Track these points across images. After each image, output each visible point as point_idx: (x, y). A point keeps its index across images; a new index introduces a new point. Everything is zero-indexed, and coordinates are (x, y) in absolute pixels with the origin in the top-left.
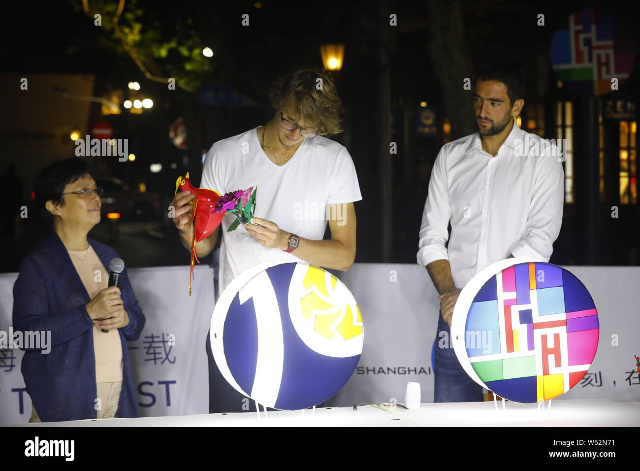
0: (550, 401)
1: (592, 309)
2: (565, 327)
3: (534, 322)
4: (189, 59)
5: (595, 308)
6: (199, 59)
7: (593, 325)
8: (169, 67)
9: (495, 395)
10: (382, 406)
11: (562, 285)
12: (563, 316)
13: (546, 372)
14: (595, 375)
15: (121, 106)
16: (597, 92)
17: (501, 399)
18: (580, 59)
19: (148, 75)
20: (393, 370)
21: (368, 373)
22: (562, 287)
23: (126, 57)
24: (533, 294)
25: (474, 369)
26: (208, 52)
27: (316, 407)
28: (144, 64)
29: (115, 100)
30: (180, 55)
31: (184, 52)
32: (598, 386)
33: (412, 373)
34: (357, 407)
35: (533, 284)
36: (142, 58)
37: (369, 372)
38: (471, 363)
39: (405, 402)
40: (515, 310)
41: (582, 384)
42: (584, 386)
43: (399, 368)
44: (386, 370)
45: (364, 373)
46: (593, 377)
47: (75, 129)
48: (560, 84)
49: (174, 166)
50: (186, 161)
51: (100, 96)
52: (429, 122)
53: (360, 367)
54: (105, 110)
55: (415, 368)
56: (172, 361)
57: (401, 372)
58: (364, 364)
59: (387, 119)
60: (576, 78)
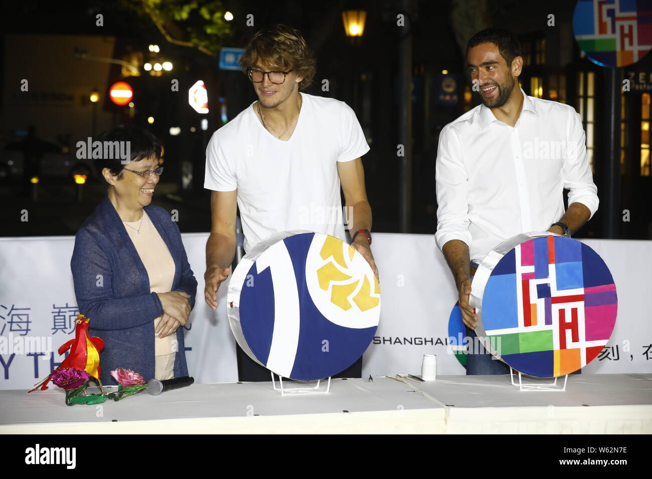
0: (567, 376)
1: (610, 284)
2: (583, 302)
3: (552, 296)
4: (210, 22)
5: (613, 283)
6: (219, 22)
8: (189, 29)
10: (398, 378)
11: (581, 259)
12: (581, 291)
13: (563, 346)
14: (613, 348)
15: (141, 68)
16: (619, 63)
17: (518, 374)
18: (603, 30)
19: (169, 39)
20: (410, 340)
21: (384, 343)
22: (581, 262)
24: (552, 268)
26: (229, 16)
28: (164, 27)
29: (135, 63)
30: (201, 17)
31: (205, 14)
32: (615, 360)
33: (429, 344)
34: (373, 378)
35: (552, 258)
36: (163, 21)
37: (386, 342)
38: (488, 336)
41: (599, 357)
42: (600, 360)
43: (415, 339)
44: (402, 341)
45: (380, 343)
46: (610, 350)
47: (95, 90)
48: (583, 54)
49: (193, 130)
50: (205, 124)
51: (120, 58)
52: (451, 90)
53: (377, 337)
54: (125, 73)
55: (432, 339)
56: (189, 327)
57: (417, 342)
58: (381, 334)
59: (409, 86)
60: (598, 48)
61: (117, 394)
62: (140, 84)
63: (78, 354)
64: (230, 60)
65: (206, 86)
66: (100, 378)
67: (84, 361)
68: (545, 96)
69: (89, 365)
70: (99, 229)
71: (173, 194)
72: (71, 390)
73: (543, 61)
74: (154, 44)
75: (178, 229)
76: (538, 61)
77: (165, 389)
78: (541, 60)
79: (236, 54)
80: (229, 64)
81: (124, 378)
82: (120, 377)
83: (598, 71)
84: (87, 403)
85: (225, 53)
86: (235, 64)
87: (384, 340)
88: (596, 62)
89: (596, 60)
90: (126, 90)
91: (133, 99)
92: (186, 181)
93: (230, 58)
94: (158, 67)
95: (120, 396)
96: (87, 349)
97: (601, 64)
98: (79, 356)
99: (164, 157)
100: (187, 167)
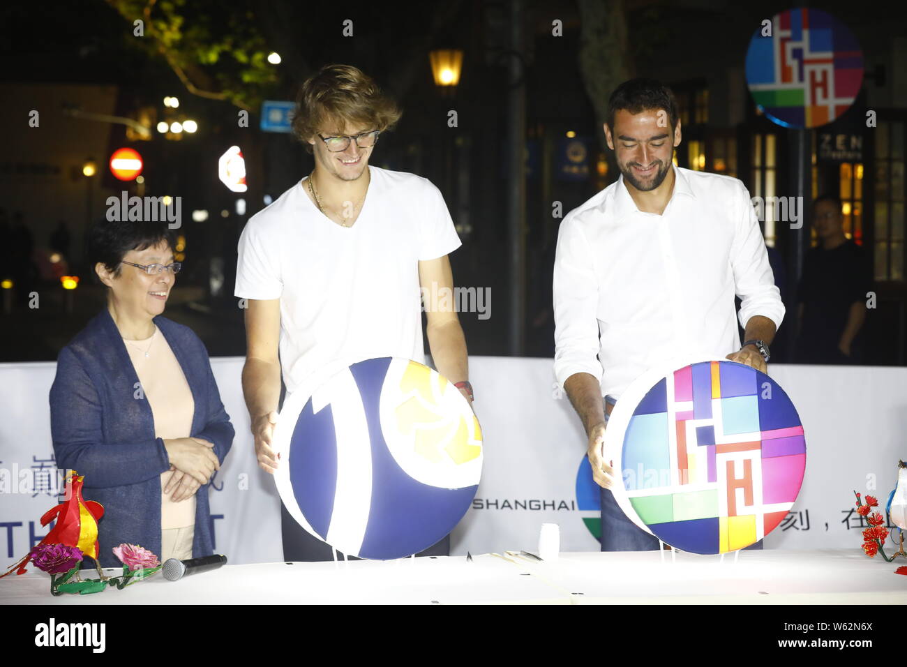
0: (737, 552)
1: (796, 426)
2: (760, 450)
3: (717, 443)
4: (248, 67)
5: (800, 425)
6: (261, 65)
7: (798, 447)
8: (220, 76)
9: (661, 542)
10: (507, 556)
11: (756, 392)
12: (756, 436)
13: (732, 512)
14: (801, 514)
15: (153, 129)
16: (809, 123)
17: (670, 549)
18: (786, 77)
19: (191, 89)
20: (523, 504)
21: (488, 508)
22: (757, 396)
23: (161, 63)
24: (717, 404)
25: (633, 505)
26: (275, 58)
27: (416, 556)
28: (185, 73)
29: (146, 122)
30: (235, 60)
31: (242, 57)
32: (803, 530)
33: (549, 508)
34: (472, 557)
35: (716, 391)
36: (183, 65)
37: (490, 506)
38: (629, 498)
39: (538, 551)
40: (692, 427)
41: (782, 526)
42: (784, 530)
43: (530, 502)
44: (513, 505)
45: (482, 508)
46: (797, 517)
47: (90, 160)
48: (760, 109)
49: (225, 214)
50: (241, 206)
51: (125, 115)
52: (579, 159)
53: (477, 500)
54: (130, 134)
55: (553, 502)
56: (219, 487)
57: (533, 506)
58: (484, 495)
59: (520, 154)
60: (781, 102)
61: (121, 580)
62: (152, 150)
63: (68, 525)
64: (276, 118)
65: (243, 154)
66: (98, 557)
67: (76, 534)
68: (709, 168)
69: (84, 539)
70: (87, 347)
71: (198, 302)
72: (58, 575)
73: (706, 119)
74: (171, 96)
75: (206, 352)
76: (698, 119)
77: (187, 573)
78: (702, 117)
79: (284, 110)
80: (275, 124)
81: (130, 558)
82: (126, 556)
83: (780, 133)
84: (80, 592)
85: (269, 108)
86: (283, 123)
87: (488, 504)
88: (777, 121)
89: (777, 117)
90: (133, 159)
91: (142, 172)
92: (216, 284)
93: (276, 116)
94: (177, 128)
95: (126, 582)
96: (79, 518)
97: (784, 124)
98: (69, 527)
99: (185, 251)
100: (216, 266)
